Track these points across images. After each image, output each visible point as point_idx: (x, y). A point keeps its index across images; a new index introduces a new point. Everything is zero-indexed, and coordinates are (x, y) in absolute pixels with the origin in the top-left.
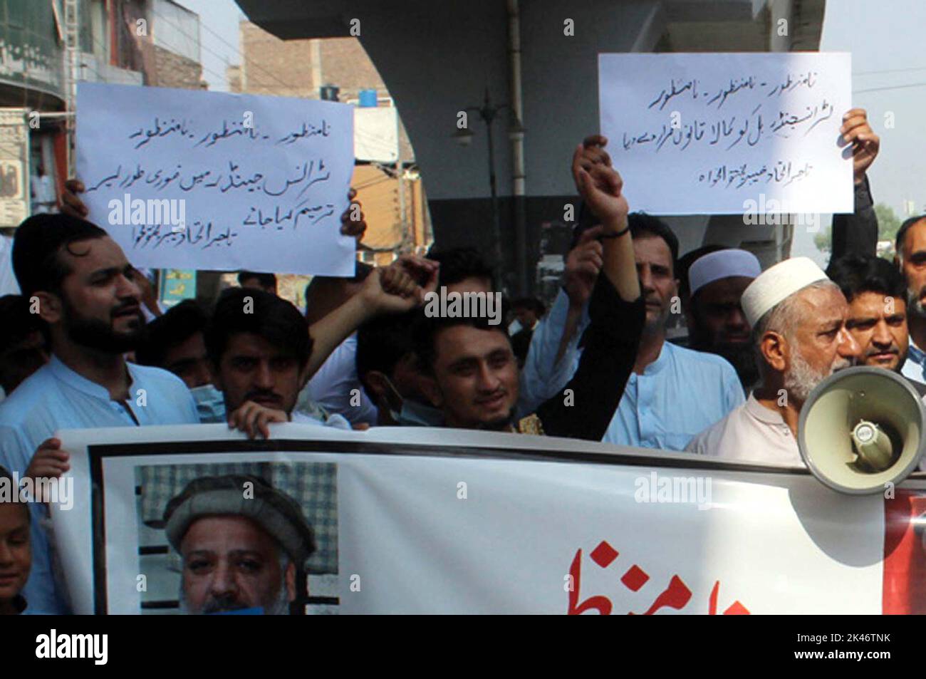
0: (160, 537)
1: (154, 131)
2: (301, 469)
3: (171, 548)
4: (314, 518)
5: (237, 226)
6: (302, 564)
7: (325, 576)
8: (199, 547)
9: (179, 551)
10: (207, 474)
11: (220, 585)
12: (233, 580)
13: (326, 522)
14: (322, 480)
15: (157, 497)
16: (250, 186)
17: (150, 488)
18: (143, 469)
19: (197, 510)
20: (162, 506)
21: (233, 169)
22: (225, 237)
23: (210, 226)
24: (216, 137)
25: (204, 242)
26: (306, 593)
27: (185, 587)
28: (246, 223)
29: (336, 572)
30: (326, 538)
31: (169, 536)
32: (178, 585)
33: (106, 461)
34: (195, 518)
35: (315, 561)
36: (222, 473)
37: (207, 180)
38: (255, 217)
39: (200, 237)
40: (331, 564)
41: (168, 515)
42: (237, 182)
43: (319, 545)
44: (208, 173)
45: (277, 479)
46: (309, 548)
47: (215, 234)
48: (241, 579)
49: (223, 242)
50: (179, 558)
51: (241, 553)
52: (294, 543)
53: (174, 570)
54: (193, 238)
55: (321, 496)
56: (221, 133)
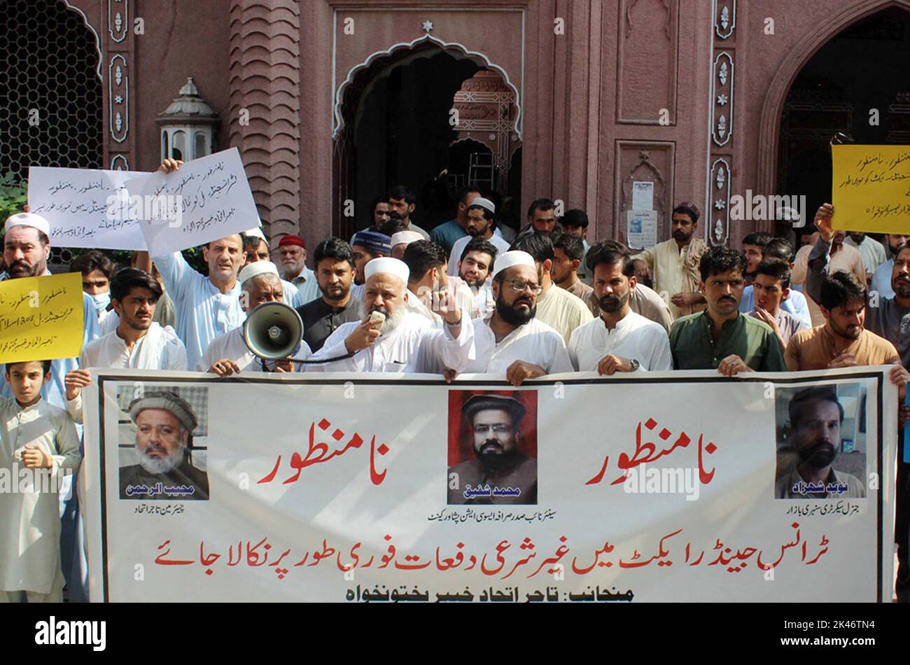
0: (127, 417)
1: (59, 187)
2: (192, 390)
3: (132, 422)
4: (197, 411)
5: (96, 228)
6: (191, 432)
7: (201, 437)
8: (144, 422)
9: (136, 422)
10: (150, 390)
11: (154, 438)
12: (158, 437)
13: (203, 413)
14: (202, 394)
15: (126, 399)
16: (102, 210)
17: (123, 395)
18: (122, 387)
19: (143, 406)
20: (128, 404)
21: (94, 203)
22: (91, 233)
23: (84, 228)
24: (86, 189)
25: (81, 235)
26: (192, 445)
27: (138, 438)
28: (100, 227)
29: (206, 435)
30: (202, 420)
31: (131, 416)
32: (135, 437)
33: (105, 382)
34: (142, 410)
35: (196, 431)
36: (156, 391)
37: (83, 208)
38: (104, 225)
39: (79, 233)
40: (204, 432)
41: (130, 408)
42: (96, 209)
43: (199, 423)
44: (83, 205)
45: (181, 394)
46: (195, 425)
47: (86, 232)
48: (161, 437)
49: (90, 235)
50: (136, 426)
51: (162, 426)
52: (189, 423)
53: (133, 431)
54: (77, 234)
55: (201, 402)
56: (88, 187)
